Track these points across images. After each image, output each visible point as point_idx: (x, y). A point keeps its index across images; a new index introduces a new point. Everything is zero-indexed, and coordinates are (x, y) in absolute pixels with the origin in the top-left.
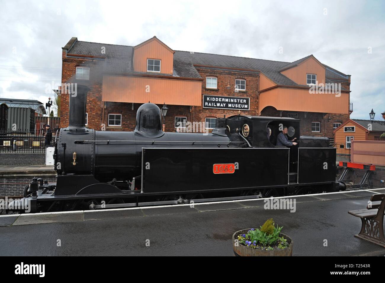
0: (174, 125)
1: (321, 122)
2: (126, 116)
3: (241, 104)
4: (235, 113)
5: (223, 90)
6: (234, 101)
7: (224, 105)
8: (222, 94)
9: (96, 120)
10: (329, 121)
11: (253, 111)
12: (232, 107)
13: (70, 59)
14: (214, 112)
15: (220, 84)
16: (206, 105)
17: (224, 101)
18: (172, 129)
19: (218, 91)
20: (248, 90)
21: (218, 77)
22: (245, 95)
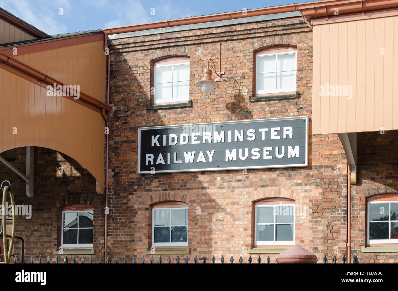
3: (273, 143)
4: (252, 183)
6: (245, 136)
7: (210, 155)
11: (326, 167)
12: (238, 161)
14: (177, 186)
16: (147, 163)
17: (210, 141)
18: (49, 251)
19: (192, 107)
20: (302, 89)
21: (191, 56)
22: (293, 107)
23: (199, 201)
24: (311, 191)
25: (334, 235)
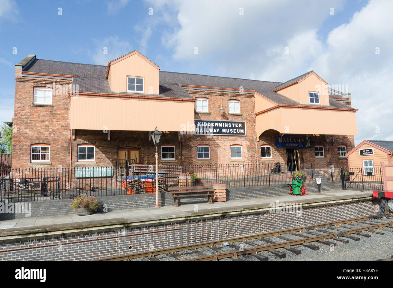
0: (161, 157)
1: (324, 146)
2: (100, 148)
3: (236, 128)
4: (230, 140)
5: (216, 113)
6: (228, 125)
7: (218, 130)
8: (215, 118)
9: (61, 154)
10: (333, 145)
11: (250, 136)
12: (226, 133)
13: (26, 78)
14: (207, 139)
15: (211, 107)
17: (217, 126)
19: (210, 114)
20: (243, 113)
21: (209, 98)
22: (240, 118)
23: (214, 144)
24: (247, 143)
25: (254, 156)
